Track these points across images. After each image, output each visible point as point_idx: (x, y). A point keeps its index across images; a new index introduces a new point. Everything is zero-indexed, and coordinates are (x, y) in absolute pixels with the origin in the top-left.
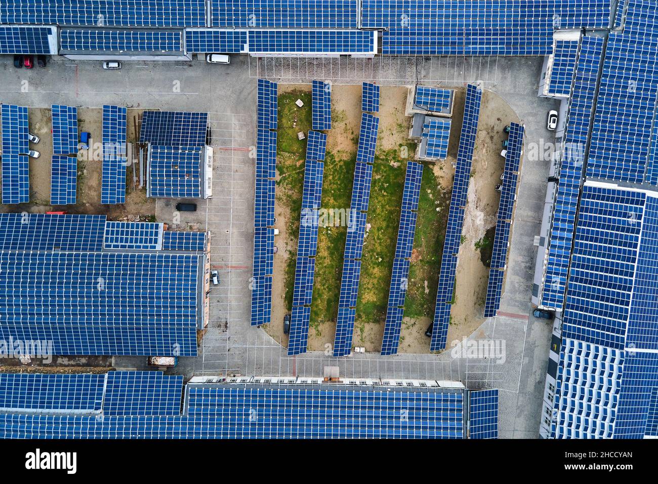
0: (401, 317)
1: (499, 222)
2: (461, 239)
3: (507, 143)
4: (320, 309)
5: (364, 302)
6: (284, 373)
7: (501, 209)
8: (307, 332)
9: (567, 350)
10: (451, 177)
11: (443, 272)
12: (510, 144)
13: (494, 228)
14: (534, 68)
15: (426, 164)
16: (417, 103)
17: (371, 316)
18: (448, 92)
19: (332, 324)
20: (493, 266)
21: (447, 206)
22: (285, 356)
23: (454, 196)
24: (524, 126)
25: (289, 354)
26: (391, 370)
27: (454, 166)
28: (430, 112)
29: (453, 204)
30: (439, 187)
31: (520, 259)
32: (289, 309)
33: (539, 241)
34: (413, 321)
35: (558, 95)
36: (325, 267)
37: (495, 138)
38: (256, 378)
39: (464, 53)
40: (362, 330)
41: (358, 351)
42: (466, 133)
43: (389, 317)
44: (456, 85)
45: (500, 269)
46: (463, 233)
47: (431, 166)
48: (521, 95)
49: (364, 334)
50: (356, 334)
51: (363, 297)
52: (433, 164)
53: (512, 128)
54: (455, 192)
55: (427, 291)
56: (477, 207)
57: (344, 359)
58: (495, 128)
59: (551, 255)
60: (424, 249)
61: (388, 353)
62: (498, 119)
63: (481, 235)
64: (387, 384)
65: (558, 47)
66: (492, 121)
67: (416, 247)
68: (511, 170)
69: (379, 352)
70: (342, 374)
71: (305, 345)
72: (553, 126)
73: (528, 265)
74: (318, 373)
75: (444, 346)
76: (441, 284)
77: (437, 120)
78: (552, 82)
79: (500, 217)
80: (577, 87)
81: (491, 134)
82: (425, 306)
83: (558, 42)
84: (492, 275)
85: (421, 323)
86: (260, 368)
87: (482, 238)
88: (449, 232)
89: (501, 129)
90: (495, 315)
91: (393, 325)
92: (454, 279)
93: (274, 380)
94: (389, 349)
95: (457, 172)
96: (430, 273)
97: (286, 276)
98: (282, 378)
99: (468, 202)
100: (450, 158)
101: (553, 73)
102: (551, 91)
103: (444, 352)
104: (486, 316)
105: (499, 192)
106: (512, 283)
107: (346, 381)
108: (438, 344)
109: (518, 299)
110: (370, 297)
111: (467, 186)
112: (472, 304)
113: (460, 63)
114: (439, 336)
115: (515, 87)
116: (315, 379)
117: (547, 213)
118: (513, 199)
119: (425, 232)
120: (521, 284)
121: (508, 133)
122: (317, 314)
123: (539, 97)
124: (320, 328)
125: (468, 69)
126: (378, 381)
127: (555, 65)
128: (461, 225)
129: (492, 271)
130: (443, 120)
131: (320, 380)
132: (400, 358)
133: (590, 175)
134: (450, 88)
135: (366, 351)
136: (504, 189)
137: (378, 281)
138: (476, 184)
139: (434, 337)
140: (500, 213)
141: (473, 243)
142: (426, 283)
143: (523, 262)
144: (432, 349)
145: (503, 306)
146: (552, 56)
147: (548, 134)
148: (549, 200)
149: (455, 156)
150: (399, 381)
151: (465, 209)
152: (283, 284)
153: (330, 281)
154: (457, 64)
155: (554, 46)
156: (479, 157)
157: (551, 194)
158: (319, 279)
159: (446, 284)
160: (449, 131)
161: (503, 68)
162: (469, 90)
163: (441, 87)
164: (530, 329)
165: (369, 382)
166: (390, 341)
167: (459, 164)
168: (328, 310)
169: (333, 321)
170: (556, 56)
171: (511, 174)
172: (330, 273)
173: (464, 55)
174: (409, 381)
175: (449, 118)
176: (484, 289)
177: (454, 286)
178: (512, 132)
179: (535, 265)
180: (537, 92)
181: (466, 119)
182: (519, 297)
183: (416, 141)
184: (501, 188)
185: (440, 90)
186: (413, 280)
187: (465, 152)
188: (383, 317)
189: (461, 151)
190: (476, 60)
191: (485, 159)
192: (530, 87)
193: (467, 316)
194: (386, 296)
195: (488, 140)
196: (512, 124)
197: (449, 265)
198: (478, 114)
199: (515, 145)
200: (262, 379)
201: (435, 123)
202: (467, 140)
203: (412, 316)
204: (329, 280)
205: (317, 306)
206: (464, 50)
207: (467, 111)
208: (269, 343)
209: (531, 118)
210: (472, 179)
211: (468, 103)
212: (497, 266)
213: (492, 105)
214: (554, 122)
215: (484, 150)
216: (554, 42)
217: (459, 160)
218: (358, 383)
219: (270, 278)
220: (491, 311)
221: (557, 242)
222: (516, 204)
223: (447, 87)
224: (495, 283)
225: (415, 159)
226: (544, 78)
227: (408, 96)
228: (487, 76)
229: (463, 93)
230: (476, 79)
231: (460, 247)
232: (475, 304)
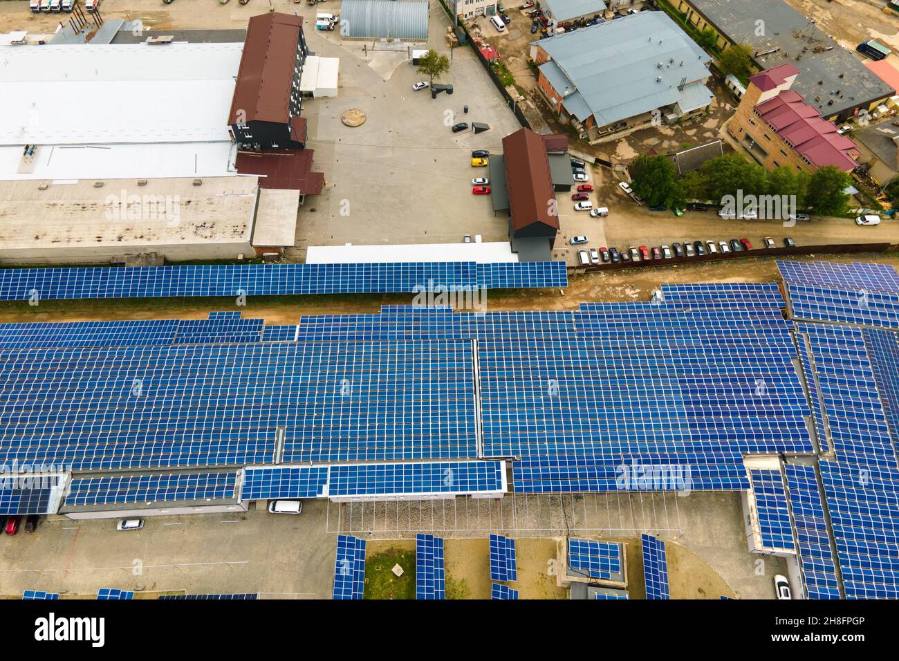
14: (731, 508)
16: (573, 565)
18: (616, 547)
28: (593, 580)
35: (778, 551)
44: (626, 536)
48: (725, 550)
62: (700, 590)
65: (755, 478)
66: (691, 593)
77: (608, 593)
78: (763, 530)
80: (803, 538)
83: (753, 471)
101: (761, 517)
102: (766, 544)
113: (625, 502)
115: (711, 536)
123: (751, 554)
125: (637, 510)
127: (759, 503)
130: (615, 593)
134: (617, 539)
146: (750, 491)
154: (621, 504)
155: (749, 476)
161: (687, 509)
162: (645, 543)
163: (604, 539)
170: (756, 490)
175: (623, 589)
180: (747, 547)
185: (603, 542)
190: (647, 498)
192: (733, 537)
201: (605, 597)
207: (649, 577)
209: (750, 589)
211: (647, 563)
213: (685, 566)
214: (787, 595)
216: (748, 472)
223: (613, 539)
226: (750, 523)
227: (558, 553)
228: (666, 520)
229: (637, 547)
230: (653, 525)
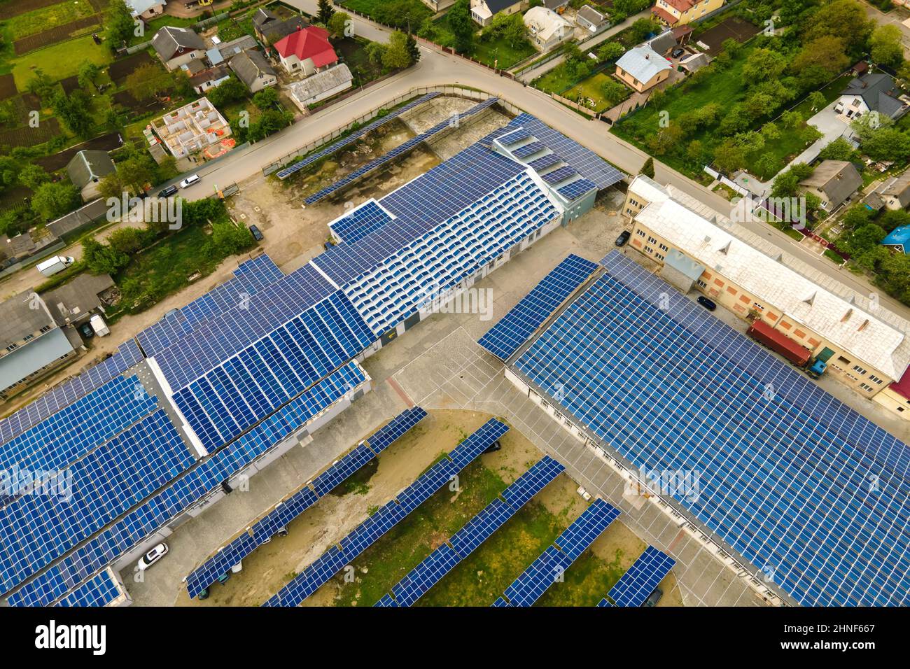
1: (321, 494)
2: (374, 513)
7: (305, 506)
9: (385, 325)
12: (221, 572)
13: (332, 493)
20: (372, 455)
23: (334, 569)
29: (344, 561)
30: (339, 598)
31: (340, 438)
33: (305, 439)
45: (368, 445)
46: (366, 517)
54: (329, 574)
56: (325, 533)
59: (309, 416)
63: (350, 497)
68: (251, 540)
73: (339, 426)
75: (492, 421)
79: (315, 499)
84: (382, 447)
87: (352, 493)
88: (379, 533)
90: (416, 407)
92: (421, 477)
95: (303, 596)
99: (328, 547)
104: (425, 414)
105: (288, 527)
106: (370, 422)
109: (380, 403)
111: (310, 567)
112: (427, 438)
117: (269, 458)
118: (283, 505)
120: (363, 414)
121: (208, 590)
128: (360, 528)
129: (377, 451)
136: (280, 525)
138: (301, 560)
140: (310, 503)
141: (366, 497)
143: (340, 433)
145: (400, 408)
151: (338, 541)
156: (264, 591)
164: (397, 368)
171: (256, 535)
176: (401, 440)
179: (332, 420)
182: (377, 403)
184: (282, 529)
191: (262, 581)
193: (443, 430)
199: (218, 565)
210: (299, 569)
212: (368, 451)
215: (251, 593)
220: (416, 413)
222: (286, 497)
224: (386, 436)
231: (384, 504)
232: (424, 434)
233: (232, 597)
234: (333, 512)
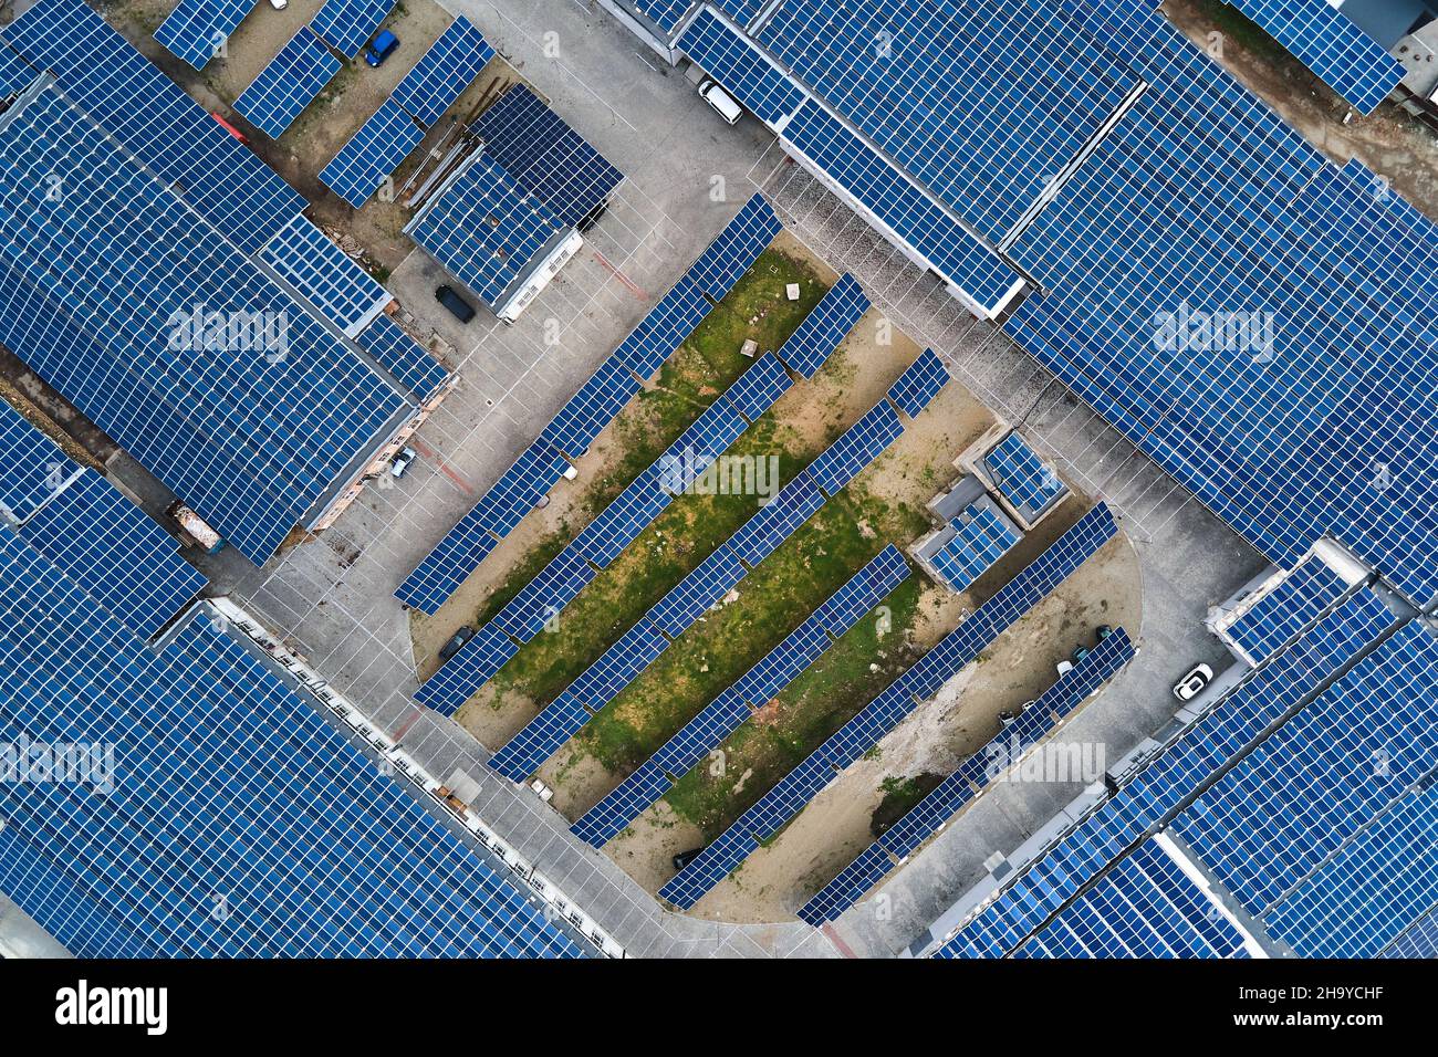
0: (658, 794)
1: (957, 776)
2: (870, 750)
3: (1083, 655)
4: (533, 665)
5: (618, 715)
6: (381, 721)
7: (979, 757)
8: (479, 684)
10: (942, 631)
11: (791, 780)
12: (1087, 662)
13: (939, 779)
14: (1237, 568)
15: (918, 573)
16: (990, 459)
17: (608, 750)
18: (1058, 487)
19: (533, 708)
20: (884, 841)
21: (894, 675)
22: (407, 693)
23: (920, 668)
24: (1138, 651)
25: (418, 696)
26: (565, 870)
27: (961, 618)
28: (998, 493)
29: (906, 680)
30: (907, 631)
31: (940, 868)
32: (482, 621)
33: (997, 865)
34: (672, 818)
35: (1238, 648)
36: (603, 602)
37: (1072, 630)
38: (327, 689)
39: (1141, 442)
40: (573, 761)
41: (538, 790)
42: (1028, 580)
43: (637, 778)
44: (1082, 486)
45: (892, 857)
46: (882, 744)
47: (923, 585)
48: (1178, 595)
49: (571, 771)
50: (557, 760)
51: (623, 707)
52: (931, 584)
53: (1113, 638)
54: (927, 662)
55: (738, 788)
56: (942, 719)
57: (502, 783)
58: (1086, 613)
59: (997, 905)
60: (793, 712)
61: (584, 837)
62: (1104, 603)
63: (910, 772)
64: (539, 886)
65: (1307, 567)
66: (1091, 598)
67: (783, 697)
68: (1053, 706)
69: (571, 821)
70: (477, 805)
71: (458, 704)
72: (1187, 693)
73: (945, 888)
74: (439, 769)
75: (686, 905)
76: (772, 798)
77: (999, 516)
78: (1247, 618)
79: (965, 769)
80: (1282, 664)
81: (1070, 617)
82: (713, 811)
83: (1316, 559)
84: (869, 855)
85: (685, 833)
86: (348, 678)
87: (908, 779)
88: (859, 721)
89: (1095, 622)
90: (817, 926)
91: (631, 797)
92: (800, 807)
93: (356, 718)
94: (591, 831)
95: (959, 632)
96: (769, 762)
97: (524, 563)
98: (370, 726)
99: (933, 698)
100: (967, 598)
101: (1261, 605)
102: (1232, 631)
103: (681, 914)
104: (802, 915)
105: (1000, 726)
106: (893, 897)
107: (474, 823)
108: (680, 893)
109: (879, 932)
110: (633, 716)
111: (956, 670)
112: (794, 873)
113: (1119, 454)
114: (693, 882)
115: (1178, 572)
116: (424, 774)
117: (1051, 831)
119: (818, 687)
120: (907, 911)
121: (1101, 639)
122: (520, 668)
123: (1203, 625)
124: (506, 697)
125: (1125, 474)
126: (528, 867)
127: (1277, 593)
128: (890, 727)
129: (876, 848)
130: (1008, 525)
131: (432, 784)
132: (598, 861)
133: (1178, 828)
135: (550, 801)
136: (1013, 728)
137: (670, 702)
138: (972, 679)
139: (685, 876)
140: (972, 763)
141: (885, 774)
142: (749, 773)
143: (940, 877)
144: (664, 893)
145: (844, 924)
146: (1284, 573)
147: (1166, 700)
148: (1074, 811)
149: (978, 601)
150: (564, 899)
151: (919, 707)
152: (508, 571)
153: (591, 634)
154: (1113, 452)
155: (1302, 560)
156: (1018, 637)
157: (1085, 804)
158: (575, 613)
159: (779, 804)
160: (1004, 553)
161: (1185, 525)
162: (1095, 513)
163: (1053, 467)
165: (512, 857)
166: (605, 820)
167: (972, 620)
168: (545, 677)
169: (538, 703)
170: (1292, 579)
171: (1046, 713)
172: (602, 619)
173: (1137, 446)
174: (579, 913)
175: (1022, 529)
176: (839, 866)
177: (791, 818)
178: (1107, 645)
179: (957, 899)
180: (1208, 614)
181: (1049, 555)
182: (885, 930)
183: (934, 522)
184: (1009, 722)
186: (730, 749)
187: (1000, 611)
188: (628, 768)
189: (995, 603)
190: (1151, 472)
191: (1025, 649)
192: (1202, 593)
193: (770, 886)
194: (661, 738)
195: (1056, 622)
196: (1120, 631)
197: (812, 775)
198: (1077, 564)
199: (1093, 670)
200: (337, 700)
201: (992, 518)
202: (1021, 594)
203: (678, 808)
204: (589, 629)
205: (533, 655)
206: (1145, 438)
207: (1063, 543)
208: (399, 648)
209: (1159, 648)
210: (972, 666)
211: (1076, 531)
212: (891, 848)
213: (1113, 569)
214: (1193, 687)
215: (1035, 635)
216: (1309, 553)
217: (980, 615)
218: (491, 843)
219: (494, 543)
220: (817, 914)
221: (1026, 894)
224: (863, 873)
225: (908, 550)
226: (1240, 599)
227: (987, 434)
228: (1146, 513)
229: (1082, 508)
230: (1125, 504)
231: (856, 763)
232: (800, 879)
233: (1062, 629)
234: (933, 750)
